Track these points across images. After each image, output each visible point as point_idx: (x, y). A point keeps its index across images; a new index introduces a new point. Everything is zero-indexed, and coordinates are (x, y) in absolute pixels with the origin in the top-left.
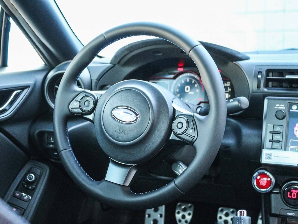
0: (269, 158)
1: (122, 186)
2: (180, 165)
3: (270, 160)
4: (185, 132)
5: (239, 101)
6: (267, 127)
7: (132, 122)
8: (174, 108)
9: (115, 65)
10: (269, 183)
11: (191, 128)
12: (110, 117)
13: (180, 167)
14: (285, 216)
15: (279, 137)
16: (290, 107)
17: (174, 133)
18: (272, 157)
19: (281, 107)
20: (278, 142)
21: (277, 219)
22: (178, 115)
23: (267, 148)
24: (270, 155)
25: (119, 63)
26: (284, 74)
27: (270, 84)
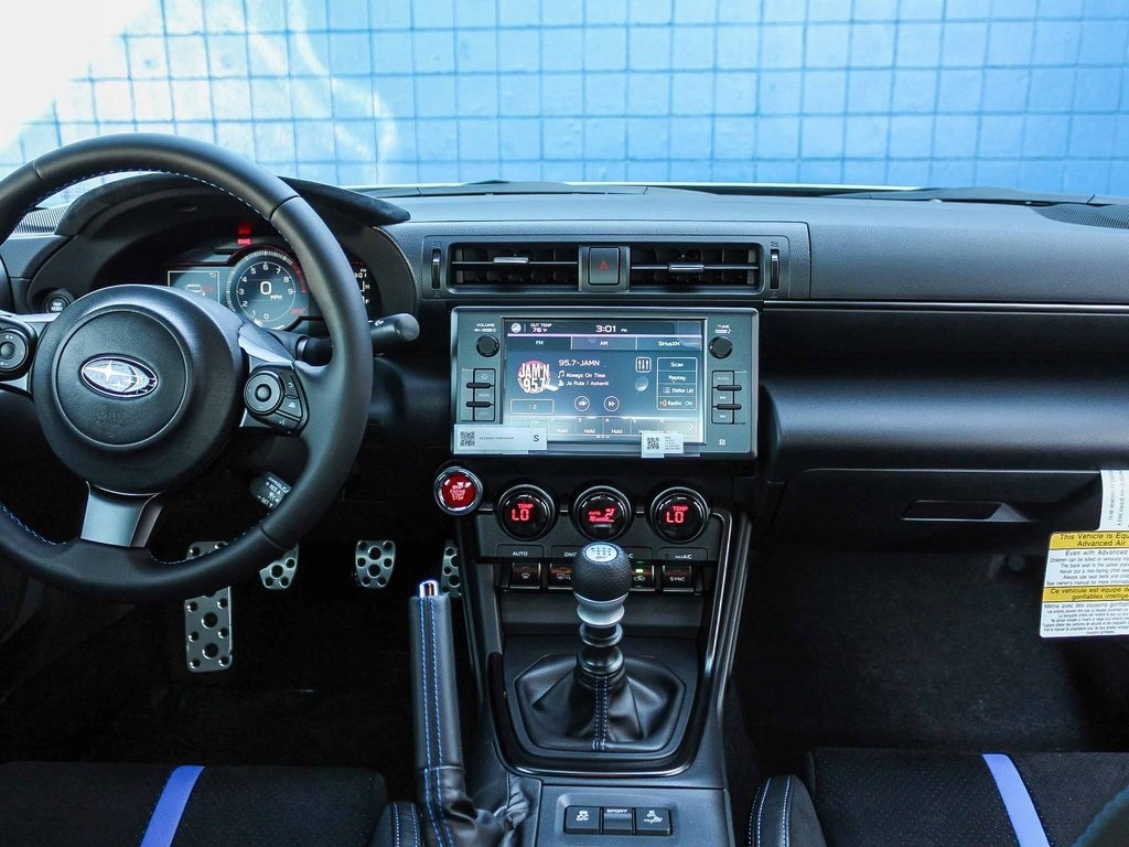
0: (470, 443)
1: (130, 550)
2: (271, 483)
3: (471, 447)
4: (277, 409)
5: (397, 324)
6: (460, 375)
7: (140, 392)
8: (242, 349)
9: (71, 237)
10: (471, 493)
11: (292, 397)
12: (78, 383)
13: (272, 487)
14: (508, 558)
15: (488, 395)
16: (507, 329)
17: (249, 411)
18: (476, 439)
19: (489, 328)
20: (486, 405)
21: (491, 567)
22: (256, 369)
23: (465, 422)
24: (471, 435)
25: (82, 231)
26: (490, 253)
27: (460, 275)
